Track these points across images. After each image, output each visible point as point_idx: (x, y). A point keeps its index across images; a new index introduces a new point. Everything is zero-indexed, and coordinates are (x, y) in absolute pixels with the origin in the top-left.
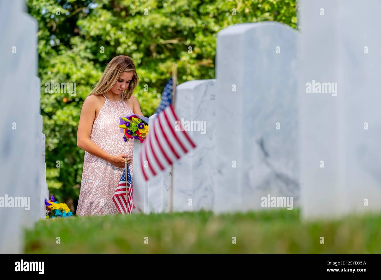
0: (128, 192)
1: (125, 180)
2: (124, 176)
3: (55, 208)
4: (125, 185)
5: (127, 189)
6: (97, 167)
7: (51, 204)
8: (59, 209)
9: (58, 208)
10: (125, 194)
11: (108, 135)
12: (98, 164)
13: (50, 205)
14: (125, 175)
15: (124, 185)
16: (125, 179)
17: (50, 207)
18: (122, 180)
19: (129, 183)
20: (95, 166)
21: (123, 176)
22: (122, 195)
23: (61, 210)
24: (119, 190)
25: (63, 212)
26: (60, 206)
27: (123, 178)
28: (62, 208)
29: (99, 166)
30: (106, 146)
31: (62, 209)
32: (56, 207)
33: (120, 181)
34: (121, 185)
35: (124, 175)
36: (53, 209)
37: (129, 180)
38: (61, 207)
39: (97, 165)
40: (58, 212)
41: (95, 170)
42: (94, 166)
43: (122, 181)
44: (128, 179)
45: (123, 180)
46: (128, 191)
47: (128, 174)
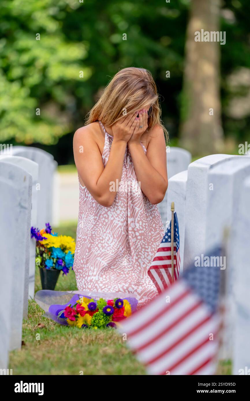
0: (175, 263)
1: (170, 242)
2: (169, 234)
3: (52, 246)
4: (171, 250)
5: (172, 258)
6: (102, 253)
7: (45, 238)
8: (59, 247)
9: (57, 245)
10: (170, 266)
11: (122, 200)
12: (102, 249)
13: (44, 240)
14: (171, 233)
15: (169, 249)
16: (171, 238)
17: (44, 242)
18: (164, 240)
19: (176, 246)
20: (99, 252)
21: (167, 234)
22: (165, 267)
23: (62, 248)
24: (160, 258)
25: (67, 251)
26: (61, 241)
27: (166, 237)
28: (65, 245)
29: (105, 252)
30: (117, 219)
31: (64, 247)
32: (53, 243)
33: (162, 242)
34: (164, 249)
35: (168, 232)
36: (48, 247)
37: (177, 241)
38: (63, 244)
39: (101, 251)
40: (57, 252)
41: (99, 258)
42: (97, 251)
43: (164, 242)
44: (175, 240)
45: (167, 241)
46: (175, 261)
47: (175, 231)
